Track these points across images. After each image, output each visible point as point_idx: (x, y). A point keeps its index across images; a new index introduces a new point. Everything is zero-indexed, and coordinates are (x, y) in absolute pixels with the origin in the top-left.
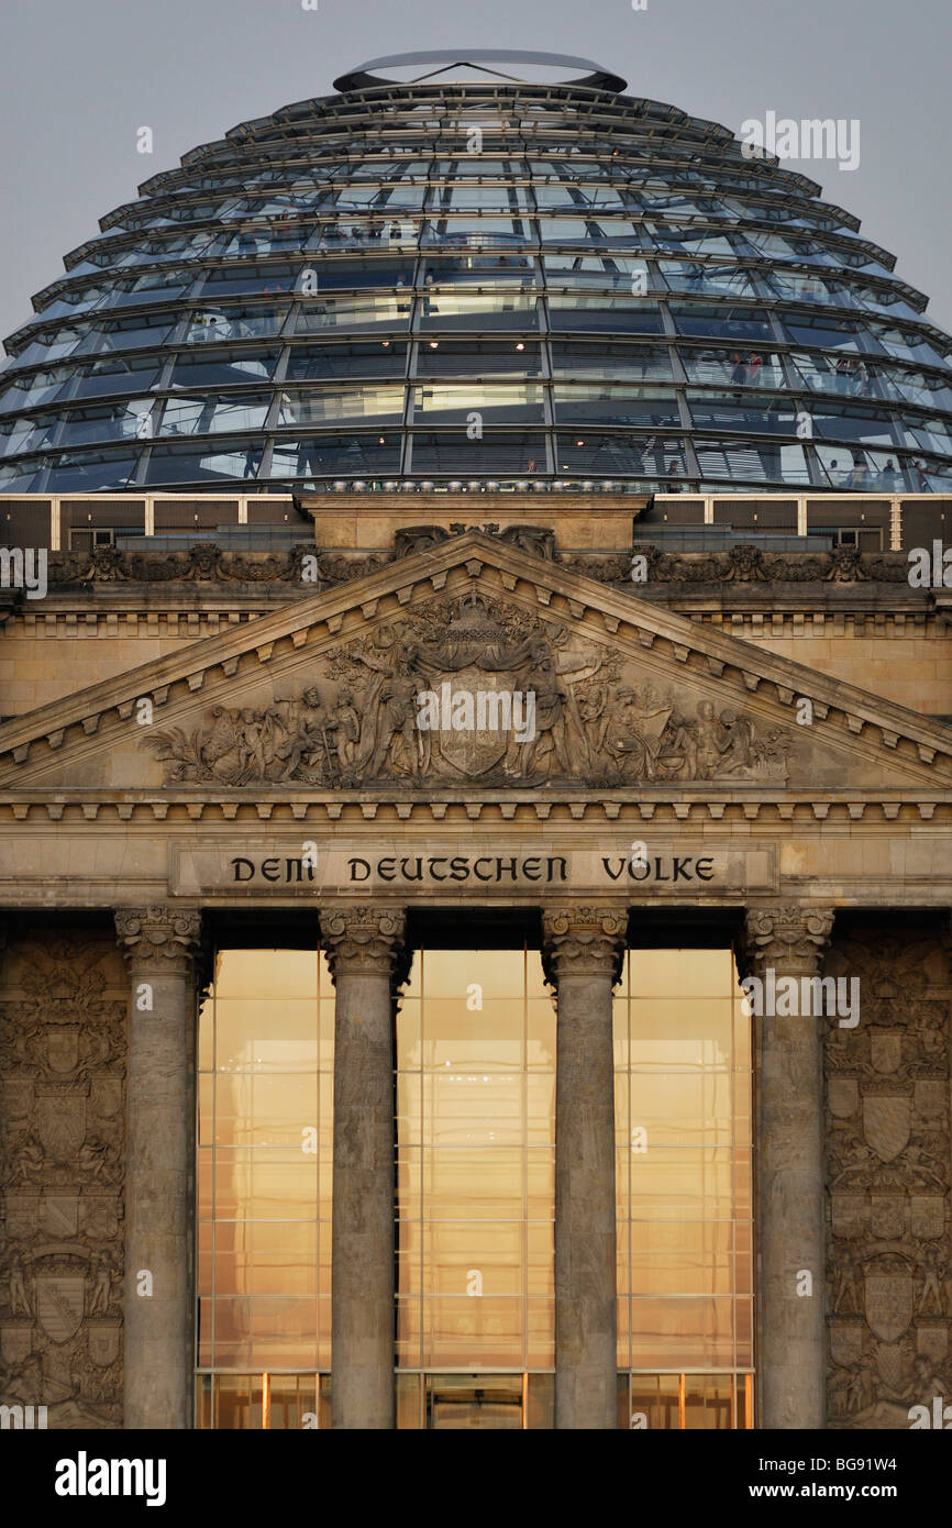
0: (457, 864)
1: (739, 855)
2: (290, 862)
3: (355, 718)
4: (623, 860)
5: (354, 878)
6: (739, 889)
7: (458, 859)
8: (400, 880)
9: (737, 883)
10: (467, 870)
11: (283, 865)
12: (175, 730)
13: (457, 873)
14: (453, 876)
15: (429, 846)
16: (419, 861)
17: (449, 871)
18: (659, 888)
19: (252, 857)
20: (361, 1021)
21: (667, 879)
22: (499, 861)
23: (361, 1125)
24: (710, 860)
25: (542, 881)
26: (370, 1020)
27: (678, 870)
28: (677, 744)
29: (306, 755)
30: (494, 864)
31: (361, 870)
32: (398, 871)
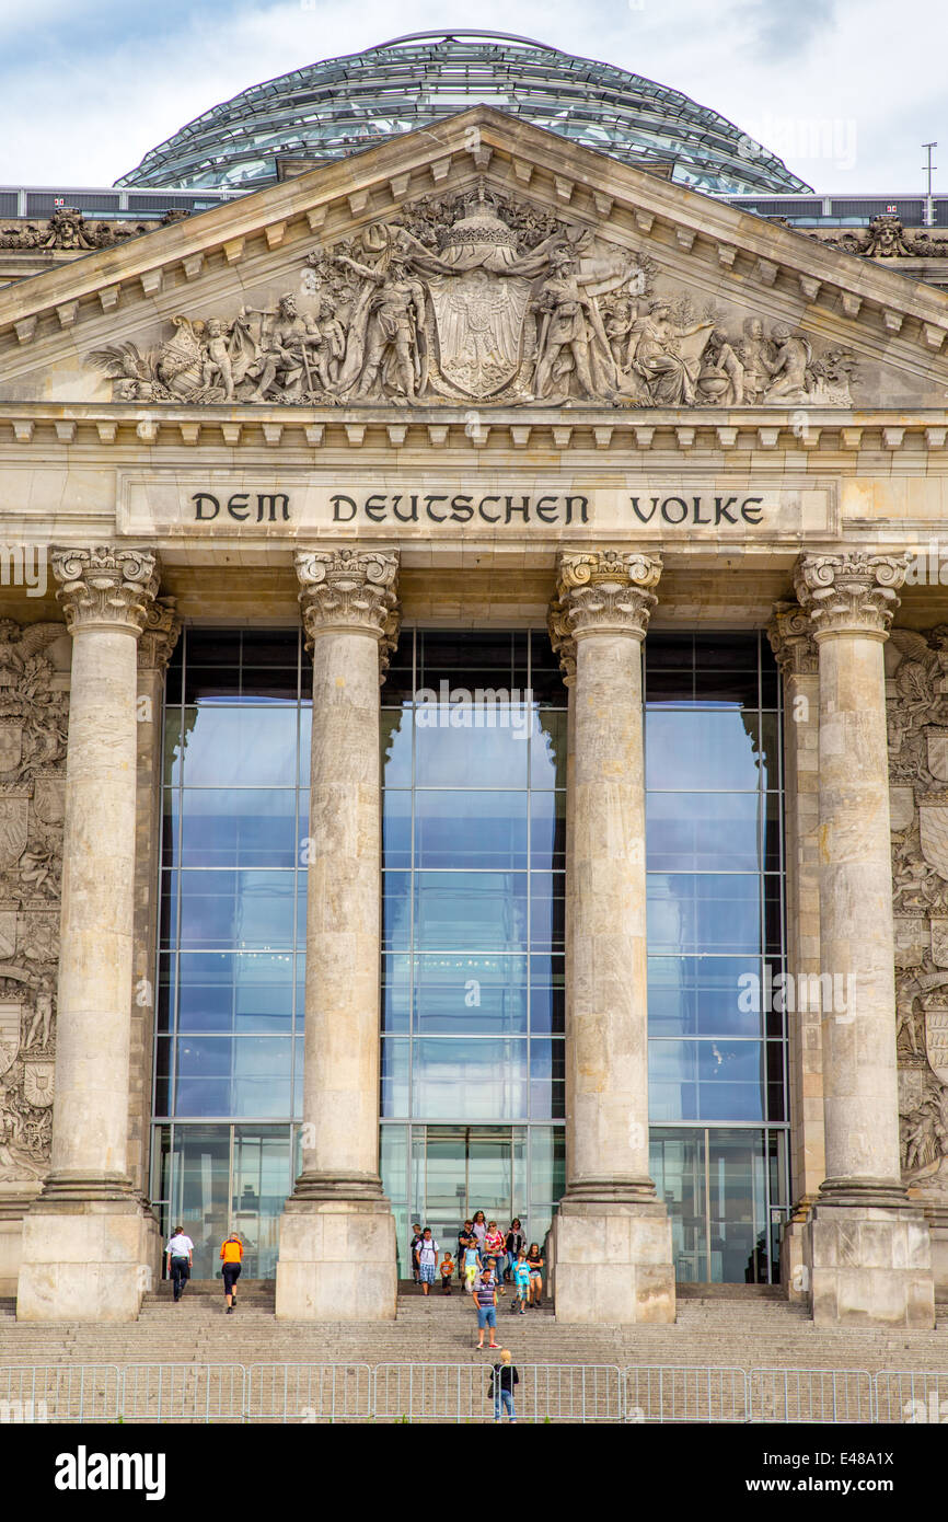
0: (459, 503)
1: (793, 496)
2: (261, 498)
3: (340, 332)
4: (655, 500)
5: (337, 518)
6: (794, 534)
7: (460, 497)
8: (391, 521)
9: (790, 526)
10: (470, 510)
11: (253, 502)
12: (127, 346)
13: (459, 513)
14: (454, 517)
15: (426, 482)
16: (414, 499)
17: (450, 512)
18: (697, 532)
19: (216, 492)
20: (344, 684)
21: (707, 522)
22: (509, 499)
23: (342, 804)
24: (759, 500)
25: (560, 524)
26: (355, 683)
27: (721, 512)
28: (721, 364)
29: (282, 374)
30: (503, 502)
31: (345, 509)
32: (389, 510)
